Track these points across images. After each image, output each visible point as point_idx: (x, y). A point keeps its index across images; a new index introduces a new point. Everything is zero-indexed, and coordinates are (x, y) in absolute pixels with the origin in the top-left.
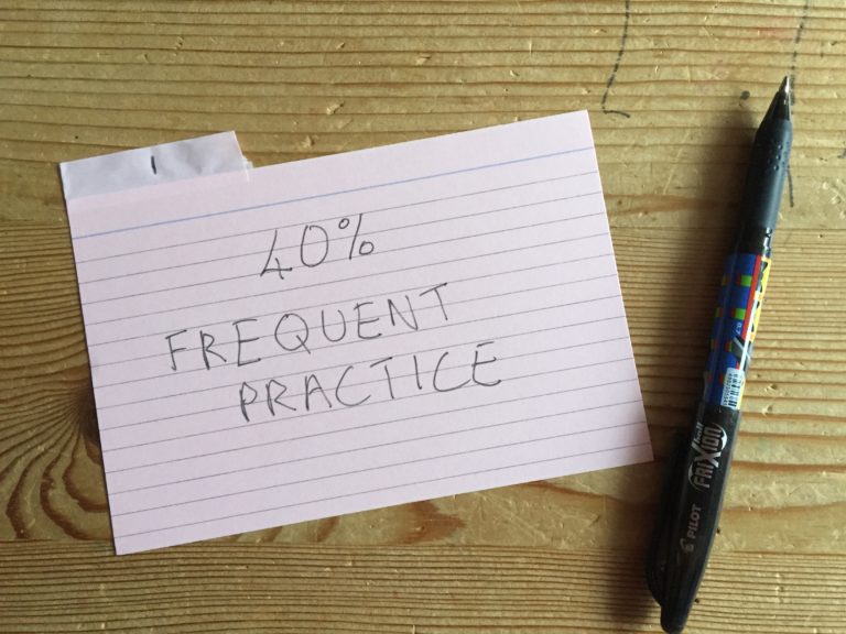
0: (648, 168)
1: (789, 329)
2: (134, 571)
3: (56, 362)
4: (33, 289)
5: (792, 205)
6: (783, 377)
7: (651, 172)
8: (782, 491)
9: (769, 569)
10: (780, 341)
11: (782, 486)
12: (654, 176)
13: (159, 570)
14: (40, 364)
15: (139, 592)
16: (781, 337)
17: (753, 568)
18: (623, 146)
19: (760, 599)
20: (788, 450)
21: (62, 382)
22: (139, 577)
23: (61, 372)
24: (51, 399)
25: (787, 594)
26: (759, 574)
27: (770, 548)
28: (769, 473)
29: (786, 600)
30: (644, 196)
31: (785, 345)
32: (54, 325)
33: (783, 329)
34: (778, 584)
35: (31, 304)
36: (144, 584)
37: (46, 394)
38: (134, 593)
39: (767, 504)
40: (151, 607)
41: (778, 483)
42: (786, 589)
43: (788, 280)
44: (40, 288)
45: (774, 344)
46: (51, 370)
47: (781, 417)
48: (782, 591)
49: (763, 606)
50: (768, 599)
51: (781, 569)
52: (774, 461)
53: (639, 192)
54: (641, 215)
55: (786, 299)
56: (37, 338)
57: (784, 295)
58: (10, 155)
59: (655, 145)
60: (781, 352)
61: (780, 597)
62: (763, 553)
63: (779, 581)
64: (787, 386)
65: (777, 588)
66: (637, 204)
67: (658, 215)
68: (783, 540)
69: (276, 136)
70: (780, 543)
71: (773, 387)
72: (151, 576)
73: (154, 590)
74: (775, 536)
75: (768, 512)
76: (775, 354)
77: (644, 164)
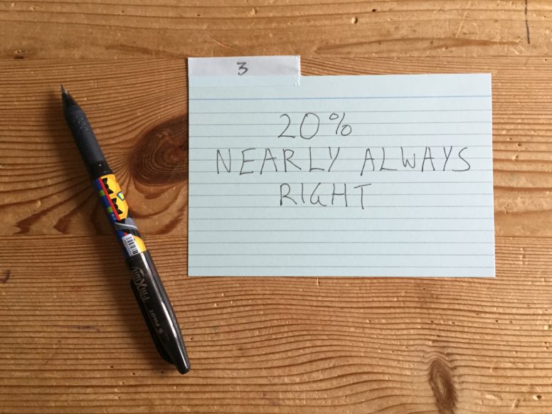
0: (447, 23)
1: (527, 112)
2: (163, 251)
3: (116, 137)
4: (101, 97)
5: (529, 43)
6: (524, 139)
7: (449, 25)
8: (524, 203)
9: (516, 245)
10: (523, 119)
11: (523, 200)
12: (451, 27)
13: (176, 250)
14: (107, 139)
15: (166, 262)
16: (523, 117)
17: (507, 245)
18: (433, 10)
19: (512, 262)
20: (527, 180)
21: (119, 148)
22: (166, 254)
23: (119, 143)
24: (114, 158)
25: (527, 259)
26: (511, 249)
27: (517, 234)
28: (516, 193)
29: (526, 263)
30: (445, 39)
31: (526, 121)
32: (114, 117)
33: (524, 112)
34: (521, 254)
35: (100, 105)
36: (169, 258)
37: (111, 155)
38: (163, 262)
39: (515, 210)
40: (173, 270)
41: (522, 198)
42: (527, 256)
43: (527, 85)
44: (105, 96)
45: (519, 121)
46: (113, 142)
47: (523, 161)
48: (524, 257)
49: (513, 266)
50: (516, 262)
51: (524, 246)
52: (519, 186)
53: (443, 36)
54: (444, 49)
55: (526, 95)
56: (105, 124)
57: (525, 93)
58: (86, 22)
59: (451, 10)
60: (523, 125)
61: (523, 261)
62: (513, 237)
63: (522, 252)
64: (526, 144)
65: (521, 256)
66: (442, 43)
67: (453, 49)
68: (525, 230)
69: (235, 9)
70: (522, 231)
71: (519, 145)
72: (172, 253)
73: (174, 261)
74: (520, 227)
75: (516, 214)
76: (520, 127)
77: (445, 20)
